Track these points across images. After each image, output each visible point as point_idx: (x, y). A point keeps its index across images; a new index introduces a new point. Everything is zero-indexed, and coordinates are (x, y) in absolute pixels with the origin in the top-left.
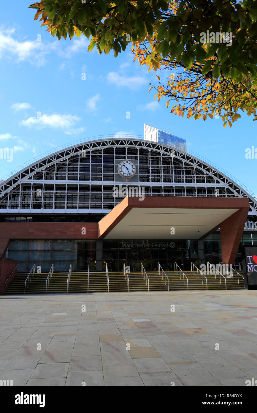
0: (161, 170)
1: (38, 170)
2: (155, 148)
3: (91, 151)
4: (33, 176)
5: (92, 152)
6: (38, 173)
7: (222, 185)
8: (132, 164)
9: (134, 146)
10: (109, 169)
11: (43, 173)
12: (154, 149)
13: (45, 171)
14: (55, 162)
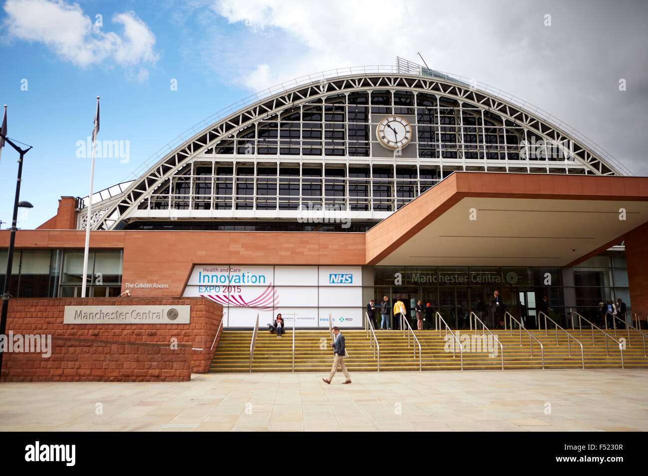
0: (459, 134)
1: (223, 135)
2: (449, 93)
3: (323, 99)
4: (216, 148)
5: (327, 100)
6: (223, 142)
7: (580, 164)
8: (405, 124)
9: (407, 88)
10: (359, 133)
11: (234, 141)
12: (447, 95)
13: (237, 137)
14: (256, 119)
